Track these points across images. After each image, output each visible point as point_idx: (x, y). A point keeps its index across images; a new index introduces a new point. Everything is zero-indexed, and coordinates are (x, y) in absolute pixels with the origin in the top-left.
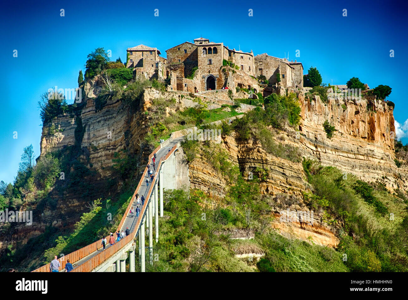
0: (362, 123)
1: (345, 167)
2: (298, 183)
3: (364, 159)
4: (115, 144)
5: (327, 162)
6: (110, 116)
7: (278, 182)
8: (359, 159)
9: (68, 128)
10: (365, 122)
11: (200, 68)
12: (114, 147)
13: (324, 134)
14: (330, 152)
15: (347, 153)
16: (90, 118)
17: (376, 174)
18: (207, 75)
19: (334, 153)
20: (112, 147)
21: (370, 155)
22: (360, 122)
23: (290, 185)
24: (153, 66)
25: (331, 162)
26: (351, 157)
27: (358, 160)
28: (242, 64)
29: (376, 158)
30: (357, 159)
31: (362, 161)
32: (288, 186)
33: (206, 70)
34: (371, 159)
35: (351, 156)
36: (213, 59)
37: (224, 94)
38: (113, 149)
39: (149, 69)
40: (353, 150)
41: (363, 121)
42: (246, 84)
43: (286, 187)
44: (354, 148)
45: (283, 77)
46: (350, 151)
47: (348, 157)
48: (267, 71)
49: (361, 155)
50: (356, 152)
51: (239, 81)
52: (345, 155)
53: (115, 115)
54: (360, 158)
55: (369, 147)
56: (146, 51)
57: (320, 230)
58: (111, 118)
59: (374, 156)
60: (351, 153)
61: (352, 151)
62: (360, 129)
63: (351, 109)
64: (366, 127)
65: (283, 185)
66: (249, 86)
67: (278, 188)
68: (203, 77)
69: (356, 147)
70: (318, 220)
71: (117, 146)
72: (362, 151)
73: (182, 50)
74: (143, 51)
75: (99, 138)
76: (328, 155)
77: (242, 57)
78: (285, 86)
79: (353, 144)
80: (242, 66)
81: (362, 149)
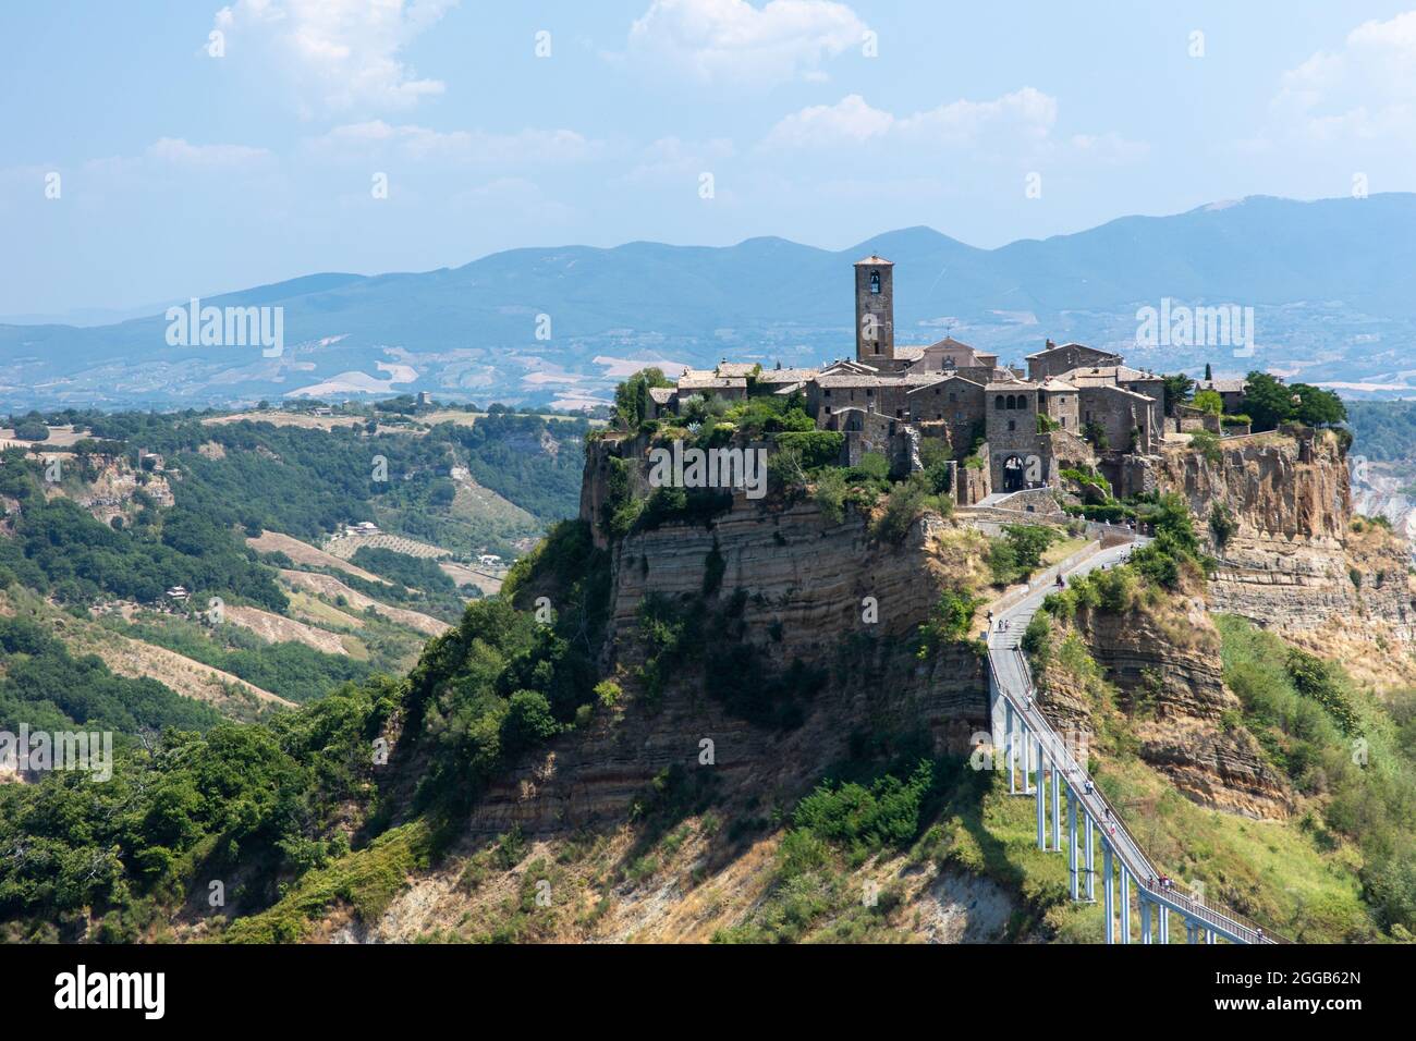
1: (1252, 608)
2: (1217, 695)
3: (1289, 582)
4: (810, 597)
6: (799, 538)
7: (1182, 697)
8: (1281, 584)
9: (684, 551)
11: (991, 439)
13: (1210, 539)
14: (1222, 576)
15: (1256, 572)
16: (741, 535)
17: (1315, 616)
18: (1005, 453)
19: (1231, 577)
20: (804, 604)
21: (1301, 572)
23: (1202, 701)
24: (883, 427)
25: (1225, 601)
26: (1265, 582)
27: (1280, 587)
28: (1063, 415)
29: (1316, 577)
30: (1276, 584)
31: (1286, 587)
33: (1003, 443)
34: (1305, 580)
35: (1266, 578)
36: (1018, 421)
37: (1047, 499)
38: (805, 608)
39: (877, 435)
40: (1268, 565)
42: (1073, 459)
43: (1195, 705)
44: (1270, 558)
45: (1141, 430)
46: (1261, 568)
47: (1259, 583)
48: (1104, 418)
49: (1285, 574)
50: (1275, 569)
51: (1061, 457)
52: (1253, 578)
53: (810, 537)
54: (1283, 582)
55: (1300, 554)
56: (860, 388)
57: (1259, 789)
58: (801, 542)
59: (1311, 573)
60: (1264, 573)
61: (1266, 568)
64: (1296, 510)
65: (1190, 701)
66: (1079, 464)
67: (1182, 708)
68: (997, 458)
69: (1274, 555)
70: (1254, 767)
71: (814, 604)
72: (1288, 563)
73: (946, 394)
74: (852, 389)
75: (768, 581)
76: (1221, 583)
77: (1063, 400)
78: (1145, 450)
79: (1268, 551)
80: (1063, 419)
81: (1287, 559)
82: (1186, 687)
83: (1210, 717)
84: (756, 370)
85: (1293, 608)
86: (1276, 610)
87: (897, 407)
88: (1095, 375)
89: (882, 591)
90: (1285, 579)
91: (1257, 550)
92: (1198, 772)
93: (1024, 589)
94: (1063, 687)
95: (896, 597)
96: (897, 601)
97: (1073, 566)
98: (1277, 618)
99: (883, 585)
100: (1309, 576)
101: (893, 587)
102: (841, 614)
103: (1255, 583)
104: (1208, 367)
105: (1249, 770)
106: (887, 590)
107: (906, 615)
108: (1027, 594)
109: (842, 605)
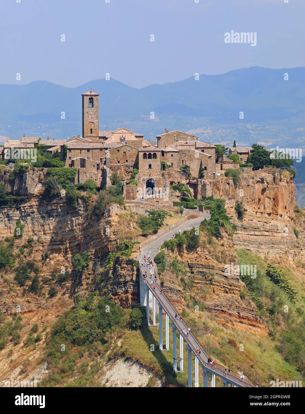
0: (268, 199)
1: (252, 246)
2: (237, 283)
3: (268, 235)
4: (61, 240)
5: (238, 242)
7: (222, 284)
8: (264, 236)
10: (270, 199)
11: (141, 171)
12: (61, 243)
13: (235, 216)
14: (240, 232)
15: (254, 231)
16: (32, 212)
17: (279, 250)
18: (147, 178)
19: (243, 232)
20: (59, 243)
21: (273, 231)
22: (266, 198)
23: (230, 286)
24: (94, 166)
25: (241, 243)
26: (258, 235)
27: (264, 237)
29: (279, 233)
30: (263, 235)
31: (267, 237)
32: (229, 287)
33: (146, 174)
34: (275, 234)
35: (257, 233)
36: (152, 164)
39: (91, 170)
40: (259, 227)
41: (269, 198)
42: (176, 181)
43: (227, 288)
44: (259, 224)
45: (206, 168)
46: (256, 229)
47: (255, 235)
48: (190, 163)
49: (266, 231)
50: (262, 229)
51: (171, 180)
52: (252, 233)
54: (265, 235)
55: (274, 222)
56: (84, 149)
57: (254, 324)
59: (278, 231)
60: (258, 231)
61: (258, 229)
62: (266, 206)
63: (259, 187)
64: (271, 203)
65: (225, 286)
66: (179, 183)
67: (222, 289)
68: (144, 180)
69: (262, 223)
70: (253, 314)
72: (268, 227)
73: (122, 152)
74: (81, 149)
76: (239, 235)
77: (172, 155)
78: (207, 178)
79: (259, 221)
80: (172, 163)
81: (267, 225)
82: (224, 280)
83: (234, 293)
84: (39, 141)
85: (270, 246)
86: (262, 247)
87: (100, 157)
88: (186, 144)
89: (93, 237)
90: (266, 233)
91: (255, 221)
92: (228, 317)
93: (154, 237)
94: (171, 280)
95: (99, 240)
96: (99, 242)
97: (176, 227)
98: (263, 250)
99: (93, 235)
100: (277, 232)
101: (97, 236)
102: (75, 247)
103: (253, 235)
104: (235, 142)
105: (250, 316)
106: (95, 237)
107: (103, 248)
108: (156, 239)
109: (76, 243)
